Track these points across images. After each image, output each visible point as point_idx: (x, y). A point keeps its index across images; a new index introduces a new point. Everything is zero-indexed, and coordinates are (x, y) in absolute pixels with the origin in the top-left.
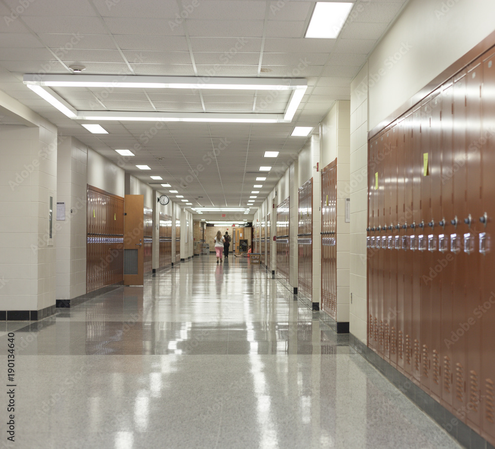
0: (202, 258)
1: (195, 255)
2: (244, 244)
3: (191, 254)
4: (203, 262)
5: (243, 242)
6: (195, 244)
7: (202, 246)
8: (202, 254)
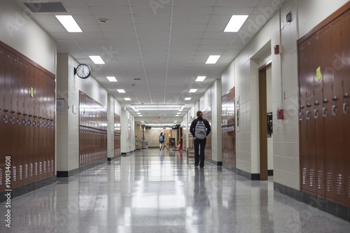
0: (143, 152)
1: (137, 150)
2: (173, 141)
3: (133, 149)
4: (144, 156)
5: (172, 140)
6: (136, 141)
7: (143, 143)
8: (143, 149)
